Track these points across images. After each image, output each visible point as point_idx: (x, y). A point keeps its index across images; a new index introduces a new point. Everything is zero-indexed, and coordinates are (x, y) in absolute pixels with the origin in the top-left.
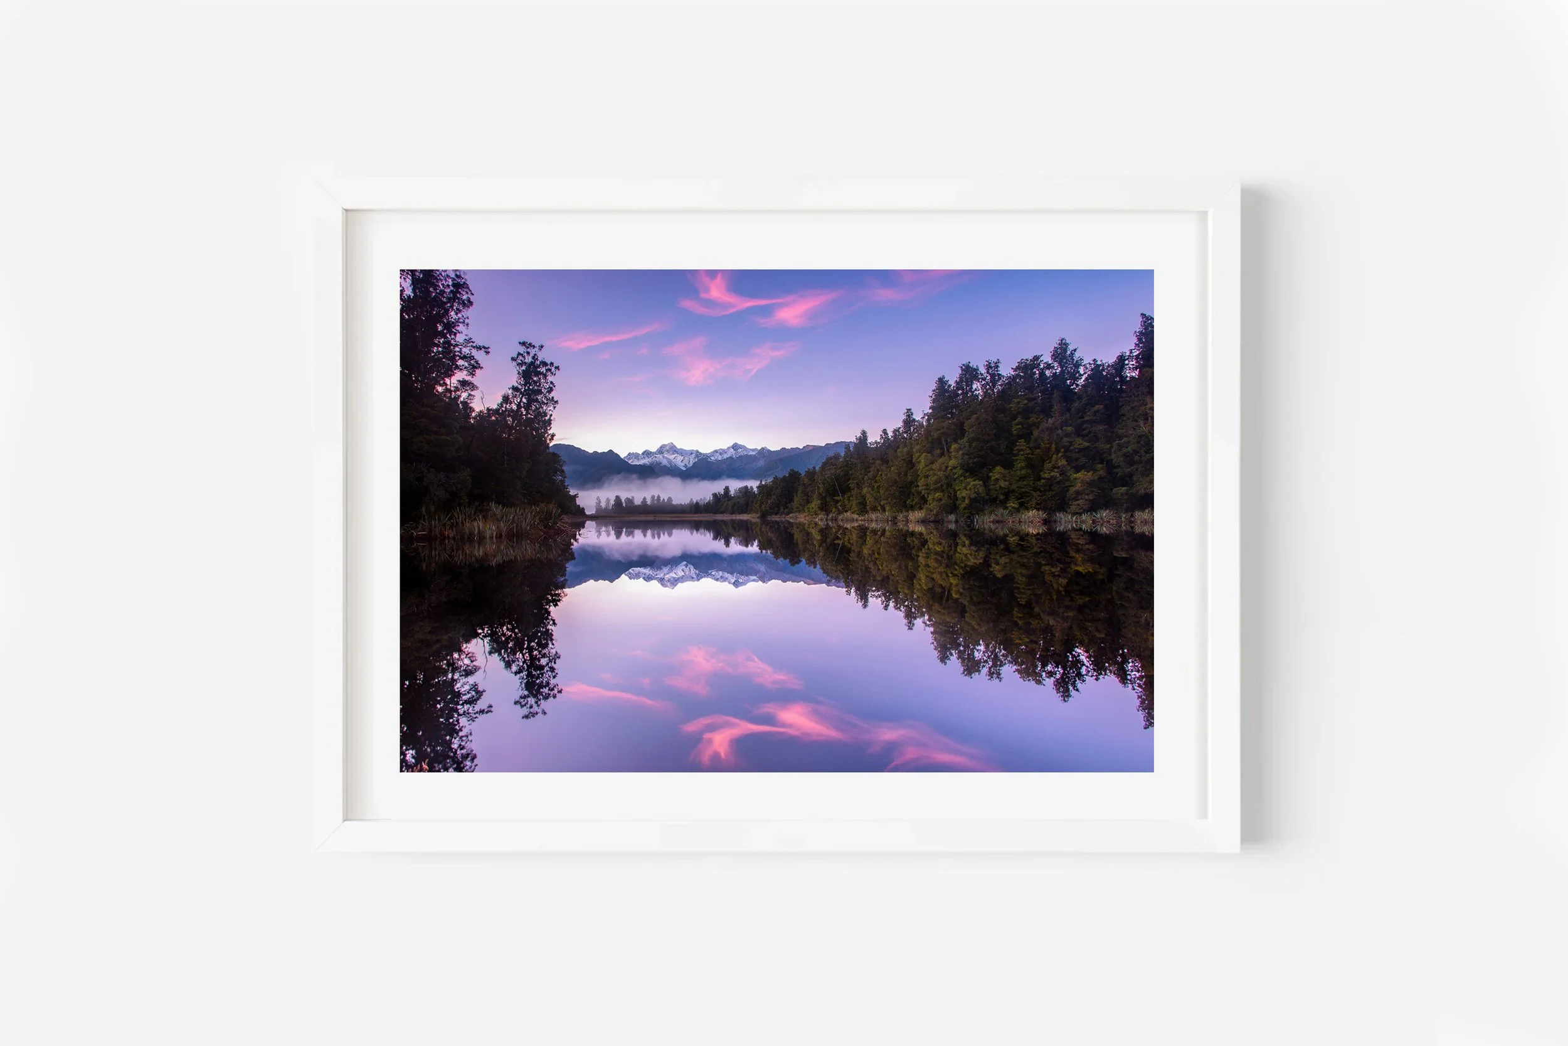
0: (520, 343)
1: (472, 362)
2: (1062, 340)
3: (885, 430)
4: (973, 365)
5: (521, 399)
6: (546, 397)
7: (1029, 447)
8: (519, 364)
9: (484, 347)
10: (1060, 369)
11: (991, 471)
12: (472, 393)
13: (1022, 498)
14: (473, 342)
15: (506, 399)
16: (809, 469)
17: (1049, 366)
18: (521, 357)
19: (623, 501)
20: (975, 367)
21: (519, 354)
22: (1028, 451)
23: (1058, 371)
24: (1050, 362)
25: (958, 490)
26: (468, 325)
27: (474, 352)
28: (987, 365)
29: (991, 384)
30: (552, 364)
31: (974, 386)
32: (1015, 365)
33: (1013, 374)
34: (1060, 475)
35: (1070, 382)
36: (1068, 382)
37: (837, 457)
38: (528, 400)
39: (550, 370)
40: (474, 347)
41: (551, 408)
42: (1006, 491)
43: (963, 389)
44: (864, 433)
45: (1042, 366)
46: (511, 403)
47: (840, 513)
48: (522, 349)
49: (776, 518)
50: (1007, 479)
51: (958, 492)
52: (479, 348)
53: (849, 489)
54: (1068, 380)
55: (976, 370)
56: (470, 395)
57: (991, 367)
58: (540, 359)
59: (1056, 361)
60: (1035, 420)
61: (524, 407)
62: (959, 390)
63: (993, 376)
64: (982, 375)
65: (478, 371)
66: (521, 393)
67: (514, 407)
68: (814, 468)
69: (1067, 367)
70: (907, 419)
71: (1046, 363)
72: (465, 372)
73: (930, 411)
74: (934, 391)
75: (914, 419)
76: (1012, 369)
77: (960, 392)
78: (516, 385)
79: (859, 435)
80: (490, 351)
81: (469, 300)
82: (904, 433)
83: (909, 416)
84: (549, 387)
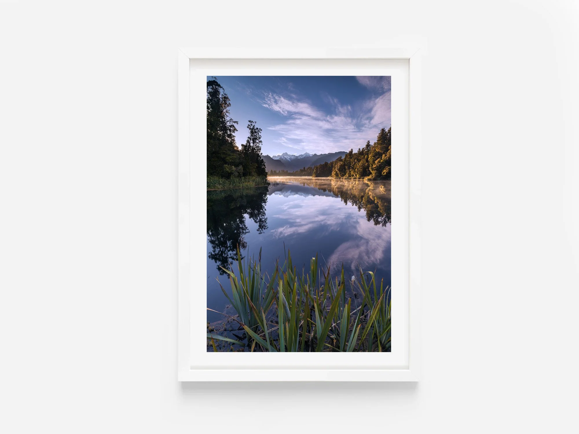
0: (249, 121)
1: (233, 127)
6: (259, 141)
8: (249, 129)
9: (236, 122)
14: (232, 120)
21: (249, 125)
27: (234, 124)
30: (260, 129)
39: (259, 131)
40: (233, 122)
41: (261, 144)
44: (352, 149)
48: (249, 123)
52: (235, 122)
58: (256, 127)
65: (235, 131)
66: (251, 139)
72: (232, 131)
73: (377, 141)
74: (379, 134)
75: (370, 145)
78: (249, 136)
79: (350, 150)
80: (238, 123)
81: (229, 104)
82: (366, 149)
83: (368, 143)
84: (259, 137)
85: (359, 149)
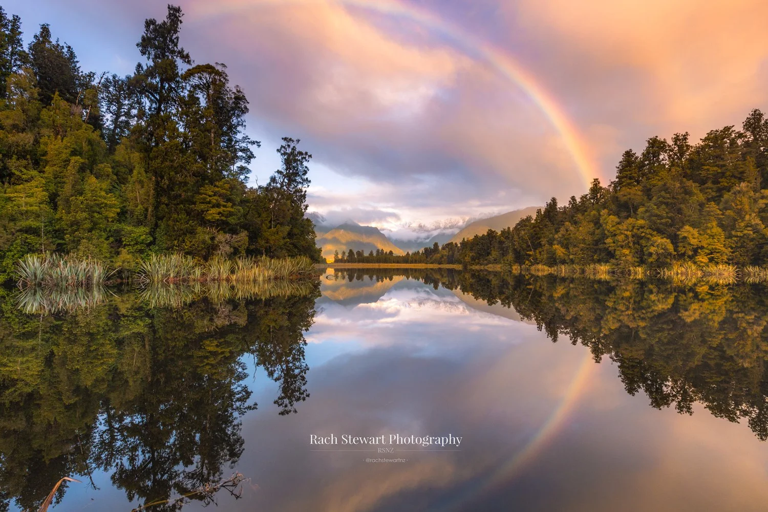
0: (283, 139)
1: (248, 153)
2: (755, 111)
3: (574, 197)
4: (661, 138)
5: (284, 180)
6: (302, 178)
7: (719, 209)
8: (282, 154)
9: (257, 142)
10: (752, 137)
11: (679, 230)
12: (247, 175)
13: (711, 253)
14: (249, 139)
15: (273, 180)
16: (504, 230)
17: (740, 135)
18: (283, 149)
19: (355, 253)
20: (663, 140)
21: (282, 146)
22: (719, 212)
23: (750, 139)
24: (742, 132)
25: (645, 247)
26: (245, 126)
27: (250, 146)
28: (675, 138)
29: (678, 154)
30: (306, 153)
31: (661, 157)
32: (704, 136)
33: (702, 144)
34: (754, 233)
35: (764, 149)
36: (762, 148)
37: (529, 219)
38: (289, 180)
39: (305, 158)
40: (250, 143)
41: (306, 186)
42: (695, 247)
43: (650, 160)
44: (554, 200)
45: (733, 136)
46: (277, 183)
47: (532, 264)
48: (284, 143)
49: (477, 267)
50: (696, 236)
51: (645, 249)
52: (253, 143)
53: (540, 245)
54: (762, 146)
55: (664, 142)
56: (246, 177)
57: (679, 140)
58: (297, 150)
59: (749, 131)
60: (726, 184)
61: (286, 186)
62: (646, 161)
63: (680, 147)
64: (669, 146)
65: (252, 160)
66: (284, 175)
67: (279, 185)
68: (509, 228)
69: (760, 136)
70: (593, 187)
71: (738, 132)
72: (243, 161)
73: (617, 180)
74: (620, 162)
75: (601, 188)
76: (701, 139)
77: (646, 163)
78: (280, 170)
79: (549, 201)
80: (261, 144)
81: (246, 108)
82: (591, 198)
83: (596, 185)
84: (304, 171)
85: (573, 198)
